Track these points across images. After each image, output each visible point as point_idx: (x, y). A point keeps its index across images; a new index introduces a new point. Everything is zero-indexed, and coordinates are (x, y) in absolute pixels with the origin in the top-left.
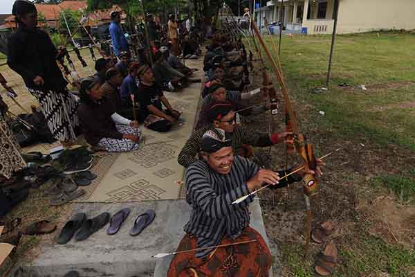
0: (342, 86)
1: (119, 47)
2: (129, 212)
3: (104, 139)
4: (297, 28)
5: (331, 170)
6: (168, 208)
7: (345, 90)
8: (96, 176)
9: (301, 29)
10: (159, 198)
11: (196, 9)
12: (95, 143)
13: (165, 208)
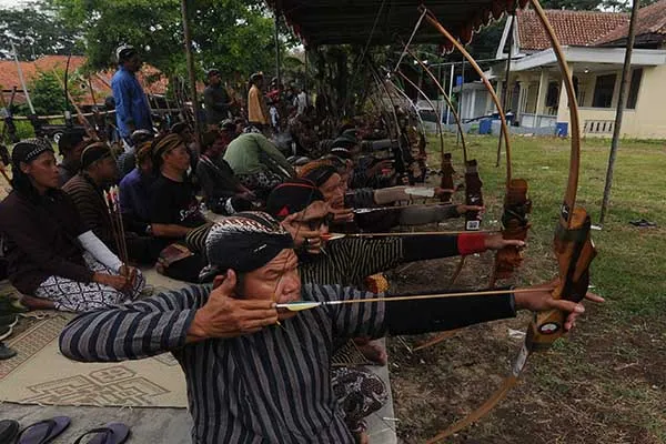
0: (637, 224)
1: (129, 119)
2: (68, 426)
3: (51, 281)
4: (545, 123)
5: (591, 378)
6: (166, 424)
7: (642, 231)
8: (15, 355)
9: (553, 125)
10: (149, 403)
11: (320, 76)
12: (30, 289)
13: (159, 424)
